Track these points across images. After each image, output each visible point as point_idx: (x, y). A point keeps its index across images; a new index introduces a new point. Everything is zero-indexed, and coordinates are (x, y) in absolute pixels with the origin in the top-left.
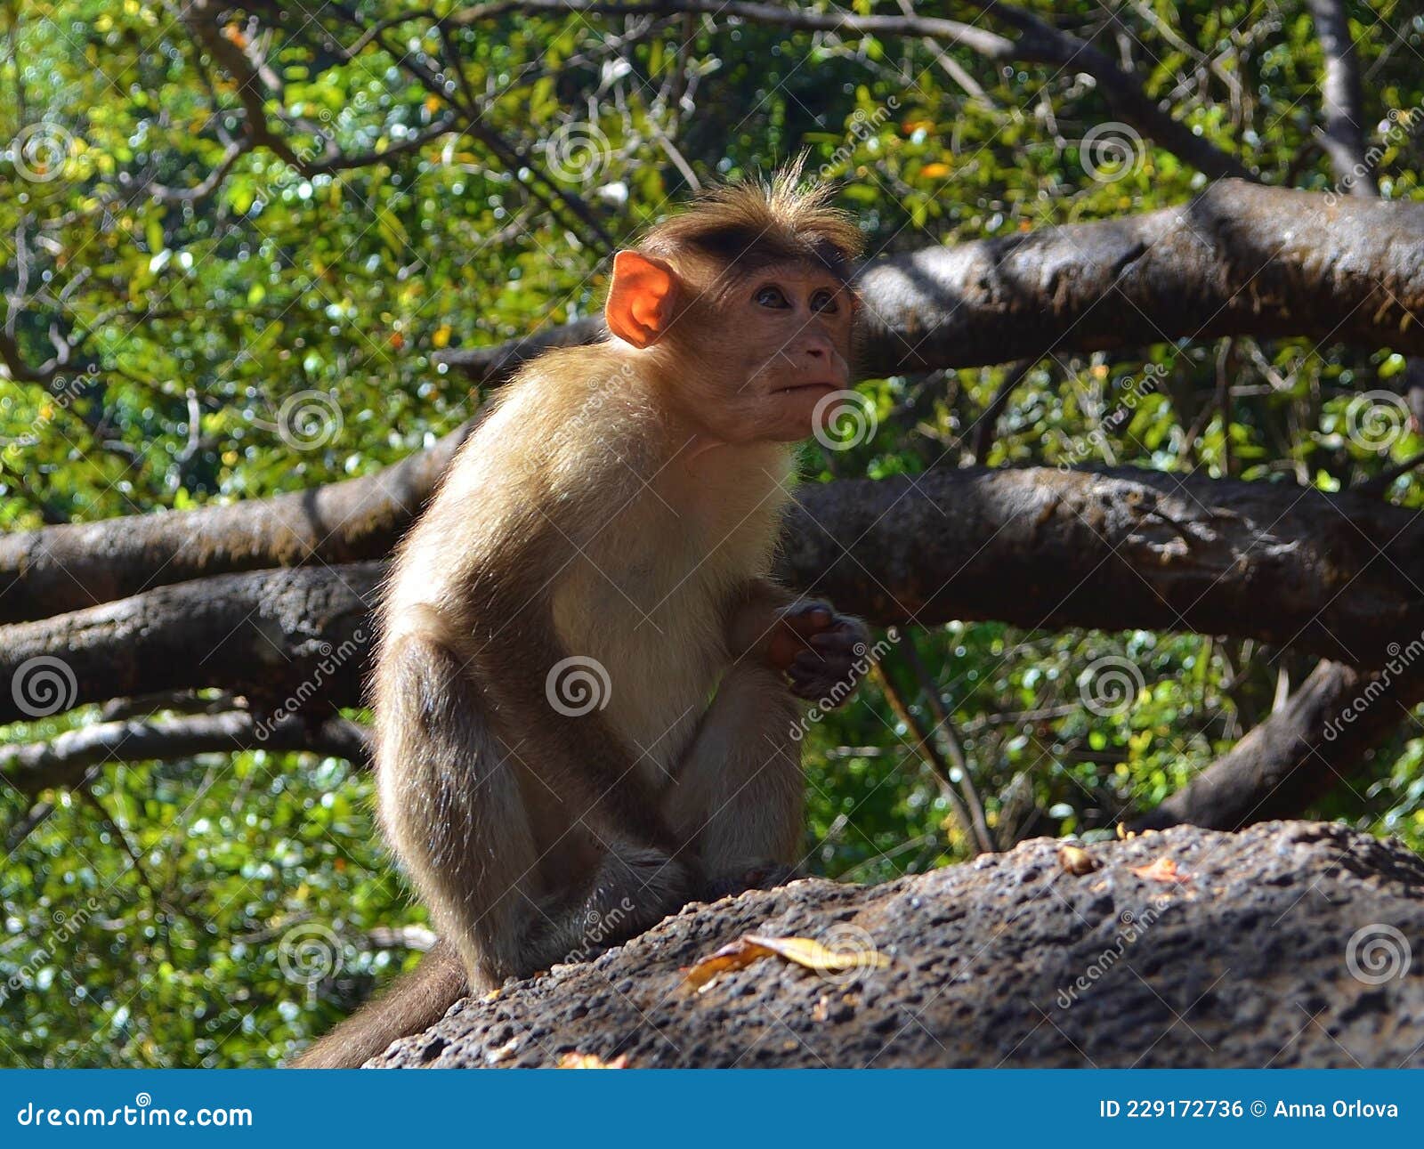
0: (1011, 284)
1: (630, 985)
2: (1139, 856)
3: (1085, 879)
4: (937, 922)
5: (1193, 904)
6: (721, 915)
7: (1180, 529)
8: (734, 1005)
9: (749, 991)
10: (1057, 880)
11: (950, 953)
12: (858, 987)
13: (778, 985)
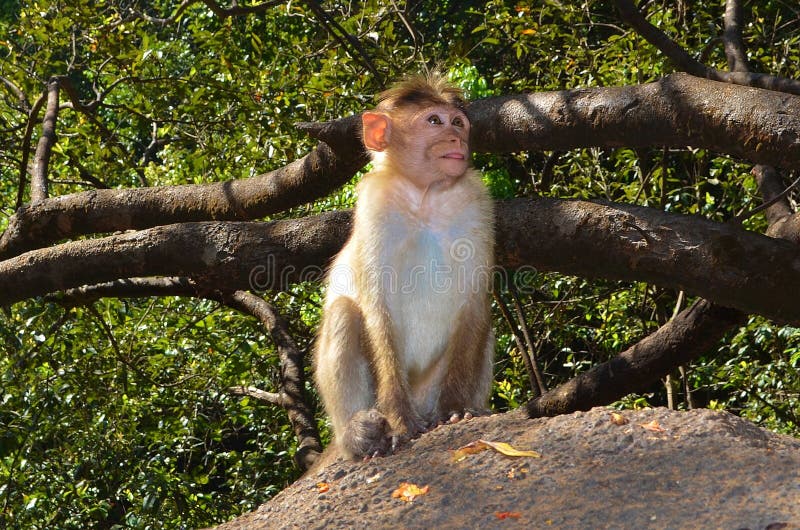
0: (574, 113)
1: (428, 455)
2: (643, 418)
3: (621, 427)
4: (559, 440)
5: (666, 442)
6: (463, 427)
7: (645, 235)
8: (474, 468)
9: (480, 462)
10: (609, 427)
11: (565, 454)
12: (527, 466)
13: (493, 462)
